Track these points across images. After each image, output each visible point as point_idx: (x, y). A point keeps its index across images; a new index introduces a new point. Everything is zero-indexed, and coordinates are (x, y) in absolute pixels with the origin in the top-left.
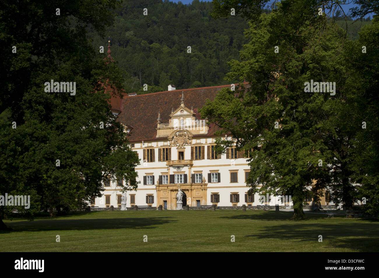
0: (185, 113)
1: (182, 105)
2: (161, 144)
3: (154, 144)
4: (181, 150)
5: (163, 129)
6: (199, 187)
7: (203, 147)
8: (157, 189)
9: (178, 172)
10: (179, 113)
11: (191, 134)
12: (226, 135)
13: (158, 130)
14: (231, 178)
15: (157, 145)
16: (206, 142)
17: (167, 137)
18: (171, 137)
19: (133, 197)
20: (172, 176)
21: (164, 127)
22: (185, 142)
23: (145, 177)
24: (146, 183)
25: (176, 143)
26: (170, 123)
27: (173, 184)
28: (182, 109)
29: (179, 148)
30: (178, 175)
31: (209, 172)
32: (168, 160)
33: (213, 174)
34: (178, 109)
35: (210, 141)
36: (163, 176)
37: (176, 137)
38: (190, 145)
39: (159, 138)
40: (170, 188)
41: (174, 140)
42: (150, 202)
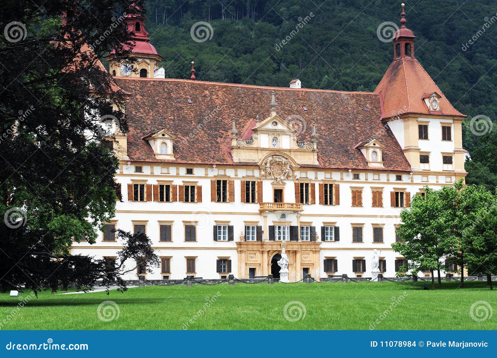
0: (280, 127)
1: (274, 114)
2: (242, 173)
3: (230, 173)
4: (279, 187)
5: (244, 148)
6: (309, 247)
7: (313, 185)
8: (239, 249)
9: (281, 222)
10: (270, 126)
11: (295, 163)
12: (350, 171)
13: (234, 150)
14: (354, 236)
15: (236, 175)
16: (316, 178)
17: (255, 163)
18: (263, 164)
19: (191, 262)
20: (272, 229)
21: (245, 146)
22: (286, 175)
23: (215, 227)
24: (216, 239)
25: (271, 174)
26: (255, 140)
27: (272, 241)
28: (275, 120)
29: (275, 183)
30: (279, 227)
31: (323, 225)
32: (256, 202)
33: (327, 228)
34: (269, 118)
35: (322, 176)
36: (247, 228)
37: (271, 164)
38: (293, 180)
39: (240, 163)
40: (268, 248)
41: (269, 170)
42: (224, 271)
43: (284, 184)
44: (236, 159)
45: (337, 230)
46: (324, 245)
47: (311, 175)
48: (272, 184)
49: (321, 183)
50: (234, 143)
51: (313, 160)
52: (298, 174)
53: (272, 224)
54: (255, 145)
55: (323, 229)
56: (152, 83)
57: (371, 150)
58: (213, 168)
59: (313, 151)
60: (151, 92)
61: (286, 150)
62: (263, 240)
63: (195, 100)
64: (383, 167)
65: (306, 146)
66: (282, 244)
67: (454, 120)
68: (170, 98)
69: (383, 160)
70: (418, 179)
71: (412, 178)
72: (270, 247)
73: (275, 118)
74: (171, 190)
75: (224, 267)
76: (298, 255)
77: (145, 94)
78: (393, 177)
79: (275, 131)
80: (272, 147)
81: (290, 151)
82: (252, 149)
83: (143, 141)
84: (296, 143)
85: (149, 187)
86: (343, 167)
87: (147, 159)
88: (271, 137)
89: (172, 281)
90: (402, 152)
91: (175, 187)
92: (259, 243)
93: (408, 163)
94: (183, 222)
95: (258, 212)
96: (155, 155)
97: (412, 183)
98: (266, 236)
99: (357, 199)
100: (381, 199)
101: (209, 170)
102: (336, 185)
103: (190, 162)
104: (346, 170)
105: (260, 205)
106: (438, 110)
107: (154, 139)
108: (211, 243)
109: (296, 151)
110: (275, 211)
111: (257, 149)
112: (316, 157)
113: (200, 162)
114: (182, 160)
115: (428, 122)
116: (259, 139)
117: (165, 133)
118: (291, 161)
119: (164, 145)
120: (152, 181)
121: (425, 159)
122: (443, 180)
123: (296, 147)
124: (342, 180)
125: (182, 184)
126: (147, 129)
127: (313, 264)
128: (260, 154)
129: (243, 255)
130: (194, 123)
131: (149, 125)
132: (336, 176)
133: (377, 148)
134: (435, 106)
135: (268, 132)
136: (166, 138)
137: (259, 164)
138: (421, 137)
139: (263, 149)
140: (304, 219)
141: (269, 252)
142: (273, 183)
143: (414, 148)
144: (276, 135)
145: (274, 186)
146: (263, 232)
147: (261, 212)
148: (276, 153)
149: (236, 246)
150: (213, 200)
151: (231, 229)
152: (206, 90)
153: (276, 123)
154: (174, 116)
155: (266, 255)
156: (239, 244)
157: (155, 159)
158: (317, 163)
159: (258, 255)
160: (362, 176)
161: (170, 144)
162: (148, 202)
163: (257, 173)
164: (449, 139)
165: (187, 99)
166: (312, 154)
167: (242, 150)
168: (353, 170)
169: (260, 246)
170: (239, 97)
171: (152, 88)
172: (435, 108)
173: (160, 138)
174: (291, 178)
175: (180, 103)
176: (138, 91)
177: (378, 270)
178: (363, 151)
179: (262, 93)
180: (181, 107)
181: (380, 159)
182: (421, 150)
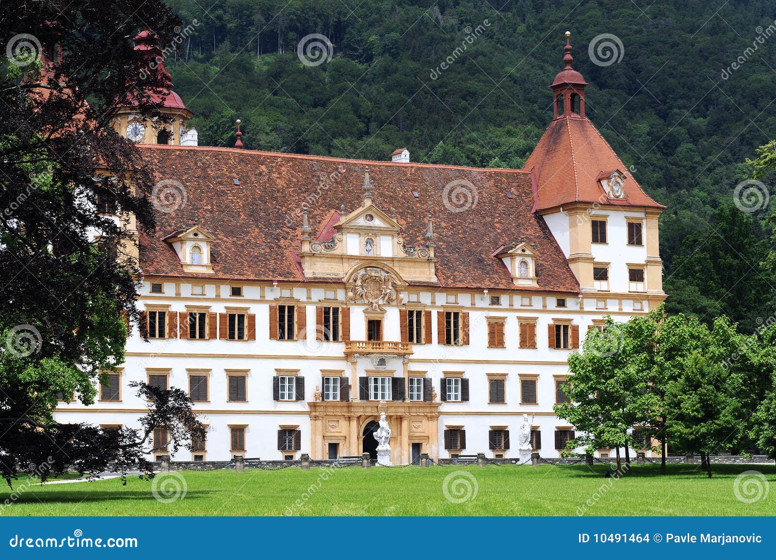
0: (377, 222)
1: (368, 203)
2: (318, 294)
3: (300, 294)
4: (375, 317)
5: (321, 256)
6: (422, 410)
7: (429, 314)
8: (314, 414)
9: (379, 372)
10: (362, 222)
11: (400, 279)
12: (486, 291)
13: (307, 259)
14: (491, 393)
15: (309, 298)
16: (433, 302)
17: (339, 279)
18: (351, 281)
19: (238, 433)
20: (364, 382)
21: (324, 252)
22: (386, 298)
23: (276, 380)
24: (277, 396)
25: (364, 296)
26: (339, 244)
27: (365, 401)
28: (370, 213)
29: (370, 310)
30: (376, 380)
31: (443, 376)
32: (340, 339)
33: (450, 381)
34: (361, 209)
35: (441, 299)
36: (325, 381)
37: (364, 281)
38: (397, 306)
39: (315, 278)
40: (359, 412)
41: (360, 290)
42: (290, 447)
43: (383, 312)
44: (309, 273)
45: (465, 383)
46: (445, 407)
47: (425, 298)
48: (365, 312)
49: (441, 310)
50: (306, 248)
51: (428, 275)
52: (404, 297)
53: (364, 375)
54: (338, 251)
55: (444, 383)
56: (178, 153)
57: (518, 260)
58: (273, 286)
59: (429, 260)
60: (176, 167)
61: (387, 259)
62: (350, 399)
63: (244, 180)
64: (537, 286)
65: (417, 253)
66: (380, 406)
67: (646, 213)
68: (206, 177)
69: (537, 274)
70: (590, 305)
71: (581, 304)
72: (362, 410)
73: (370, 208)
74: (207, 320)
75: (290, 442)
76: (405, 424)
77: (166, 170)
78: (552, 302)
79: (370, 229)
80: (365, 254)
81: (392, 260)
82: (333, 257)
83: (164, 244)
84: (402, 248)
85: (173, 315)
86: (475, 286)
87: (171, 272)
88: (364, 239)
89: (210, 463)
90: (566, 263)
91: (213, 317)
92: (344, 403)
93: (576, 280)
94: (226, 370)
95: (343, 355)
96: (182, 266)
97: (581, 312)
98: (355, 393)
99: (496, 337)
100: (533, 335)
101: (267, 289)
102: (464, 313)
103: (236, 277)
104: (480, 290)
105: (347, 344)
106: (621, 197)
107: (182, 241)
108: (269, 404)
109: (401, 260)
110: (369, 353)
111: (342, 258)
112: (433, 270)
113: (252, 277)
114: (225, 273)
115: (607, 216)
116: (344, 241)
117: (197, 232)
118: (394, 276)
119: (197, 250)
120: (178, 307)
121: (601, 273)
122: (628, 306)
123: (402, 254)
124: (473, 307)
125: (224, 311)
126: (170, 226)
127: (428, 437)
128: (346, 265)
129: (319, 423)
130: (243, 216)
131: (173, 218)
132: (464, 300)
133: (528, 256)
134: (617, 191)
135: (359, 230)
136: (201, 240)
137: (344, 280)
138: (595, 240)
139: (351, 258)
140: (414, 367)
141: (359, 418)
142: (367, 309)
143: (584, 256)
144: (370, 235)
145: (367, 315)
146: (350, 387)
147: (348, 356)
148: (371, 263)
149: (307, 409)
150: (272, 336)
151: (300, 382)
152: (262, 165)
153: (372, 217)
154: (212, 205)
155: (354, 423)
156: (313, 406)
157: (183, 272)
158: (434, 279)
159: (343, 423)
160: (504, 300)
161: (206, 250)
162: (171, 340)
163: (341, 295)
164: (639, 243)
165: (232, 178)
166: (427, 265)
167: (318, 259)
168: (490, 290)
169: (345, 409)
170: (313, 176)
171: (177, 161)
172: (618, 195)
173: (190, 239)
174: (395, 303)
175: (221, 185)
176: (156, 165)
177: (530, 447)
178: (507, 261)
179: (349, 170)
180: (223, 191)
181: (531, 273)
182: (595, 260)
